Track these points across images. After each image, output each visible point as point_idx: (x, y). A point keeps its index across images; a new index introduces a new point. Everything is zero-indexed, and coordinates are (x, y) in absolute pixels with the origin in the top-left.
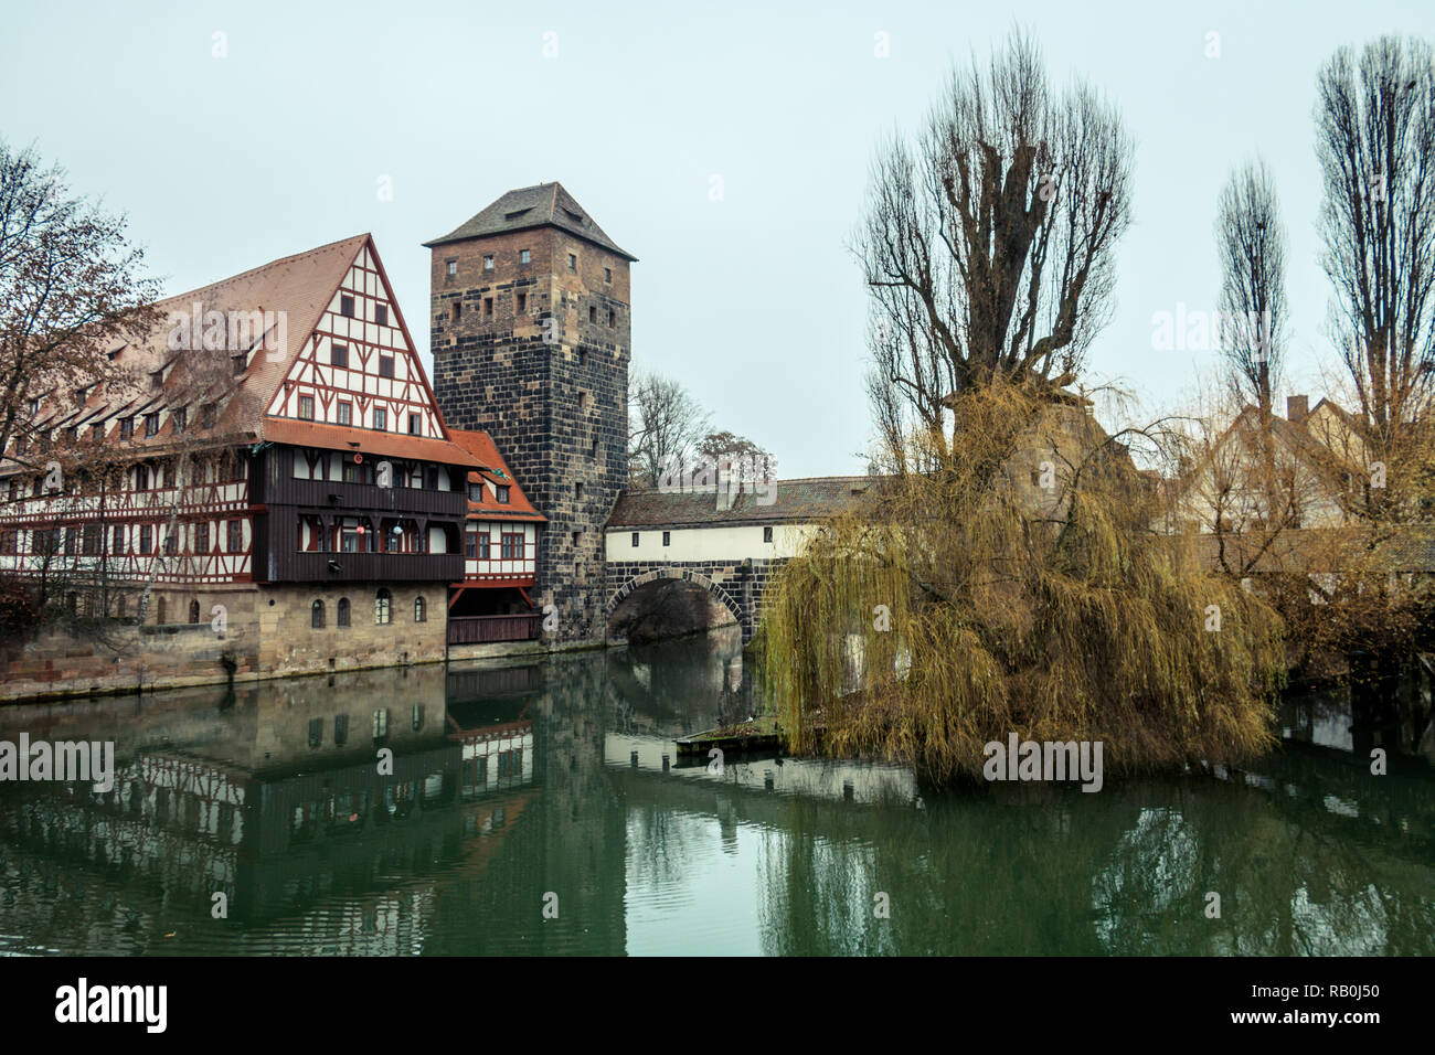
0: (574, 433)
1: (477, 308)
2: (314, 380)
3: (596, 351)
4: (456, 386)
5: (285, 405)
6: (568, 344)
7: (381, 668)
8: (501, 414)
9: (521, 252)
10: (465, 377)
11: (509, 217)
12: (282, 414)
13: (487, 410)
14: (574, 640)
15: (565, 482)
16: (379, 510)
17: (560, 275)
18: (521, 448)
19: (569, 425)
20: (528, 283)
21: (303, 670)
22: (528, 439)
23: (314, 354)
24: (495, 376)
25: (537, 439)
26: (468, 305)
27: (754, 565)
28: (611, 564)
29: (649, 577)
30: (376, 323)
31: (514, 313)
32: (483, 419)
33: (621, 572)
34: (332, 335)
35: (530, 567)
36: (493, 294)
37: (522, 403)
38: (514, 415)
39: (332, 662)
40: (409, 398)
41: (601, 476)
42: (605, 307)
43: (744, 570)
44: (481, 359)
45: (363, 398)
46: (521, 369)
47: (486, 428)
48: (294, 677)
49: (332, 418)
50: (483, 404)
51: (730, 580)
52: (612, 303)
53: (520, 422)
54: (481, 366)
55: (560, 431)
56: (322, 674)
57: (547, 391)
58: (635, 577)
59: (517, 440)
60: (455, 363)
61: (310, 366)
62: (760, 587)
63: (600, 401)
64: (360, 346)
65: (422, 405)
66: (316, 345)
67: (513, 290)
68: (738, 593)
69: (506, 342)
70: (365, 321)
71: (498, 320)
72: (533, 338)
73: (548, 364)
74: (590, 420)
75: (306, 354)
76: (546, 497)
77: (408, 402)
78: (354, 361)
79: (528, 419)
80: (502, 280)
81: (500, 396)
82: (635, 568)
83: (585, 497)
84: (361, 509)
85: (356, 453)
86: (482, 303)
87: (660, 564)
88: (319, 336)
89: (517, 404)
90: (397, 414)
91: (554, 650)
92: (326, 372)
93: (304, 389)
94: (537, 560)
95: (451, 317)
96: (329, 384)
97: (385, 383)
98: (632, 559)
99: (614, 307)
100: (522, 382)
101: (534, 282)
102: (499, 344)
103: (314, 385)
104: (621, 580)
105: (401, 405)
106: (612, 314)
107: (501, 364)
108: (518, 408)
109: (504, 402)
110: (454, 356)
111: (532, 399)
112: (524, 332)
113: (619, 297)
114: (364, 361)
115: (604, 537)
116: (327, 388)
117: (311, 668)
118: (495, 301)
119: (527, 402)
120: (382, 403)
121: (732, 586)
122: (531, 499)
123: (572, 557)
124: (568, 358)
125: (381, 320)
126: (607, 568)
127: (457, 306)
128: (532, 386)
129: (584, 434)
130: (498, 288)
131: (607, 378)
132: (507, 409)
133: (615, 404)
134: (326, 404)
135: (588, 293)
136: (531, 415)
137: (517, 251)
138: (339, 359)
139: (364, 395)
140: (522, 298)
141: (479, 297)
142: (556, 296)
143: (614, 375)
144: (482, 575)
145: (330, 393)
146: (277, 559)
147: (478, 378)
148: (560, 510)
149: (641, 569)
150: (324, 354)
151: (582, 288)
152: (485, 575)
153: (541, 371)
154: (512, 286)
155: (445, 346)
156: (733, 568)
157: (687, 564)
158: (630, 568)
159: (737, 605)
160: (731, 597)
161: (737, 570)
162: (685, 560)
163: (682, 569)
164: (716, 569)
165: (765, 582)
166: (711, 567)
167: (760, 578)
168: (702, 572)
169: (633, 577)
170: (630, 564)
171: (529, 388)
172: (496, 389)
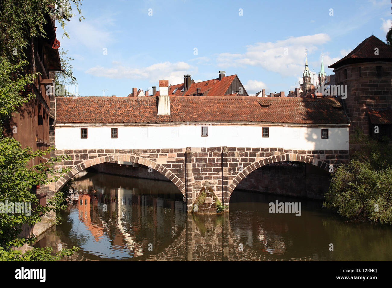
27: (193, 152)
28: (60, 152)
29: (98, 161)
43: (185, 156)
51: (174, 162)
58: (84, 161)
62: (199, 166)
82: (84, 154)
87: (107, 151)
98: (81, 148)
104: (71, 163)
121: (174, 166)
126: (57, 155)
149: (90, 155)
156: (176, 154)
157: (134, 151)
158: (79, 154)
159: (179, 179)
160: (173, 174)
161: (179, 155)
162: (132, 148)
163: (130, 155)
164: (160, 154)
165: (203, 163)
166: (156, 153)
167: (198, 160)
168: (148, 157)
169: (82, 161)
170: (80, 151)
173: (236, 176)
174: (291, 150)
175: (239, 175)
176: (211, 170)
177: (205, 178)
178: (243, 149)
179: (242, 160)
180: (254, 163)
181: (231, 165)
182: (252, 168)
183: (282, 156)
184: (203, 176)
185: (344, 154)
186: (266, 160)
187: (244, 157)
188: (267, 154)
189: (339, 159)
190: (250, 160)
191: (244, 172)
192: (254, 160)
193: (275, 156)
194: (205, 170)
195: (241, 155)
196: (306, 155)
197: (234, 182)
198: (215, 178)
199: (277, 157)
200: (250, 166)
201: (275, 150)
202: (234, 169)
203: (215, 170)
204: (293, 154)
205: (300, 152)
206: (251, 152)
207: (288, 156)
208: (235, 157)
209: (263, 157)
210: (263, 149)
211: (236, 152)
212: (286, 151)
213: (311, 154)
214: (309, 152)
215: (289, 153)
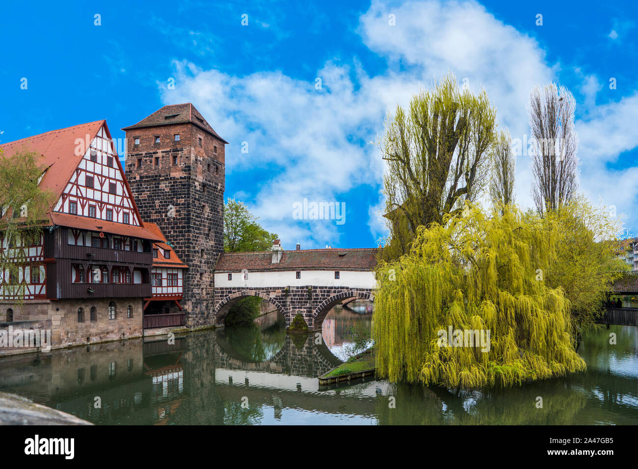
0: (200, 225)
1: (151, 162)
2: (77, 194)
3: (210, 185)
4: (139, 200)
5: (62, 206)
6: (198, 181)
7: (112, 341)
8: (164, 214)
9: (175, 135)
10: (145, 195)
11: (166, 118)
12: (61, 211)
13: (156, 213)
14: (202, 325)
15: (197, 249)
16: (111, 261)
17: (195, 148)
18: (175, 232)
19: (198, 221)
20: (179, 151)
21: (74, 344)
22: (178, 228)
23: (77, 180)
24: (161, 196)
25: (183, 227)
26: (146, 160)
27: (291, 289)
28: (217, 289)
29: (237, 295)
30: (107, 166)
31: (171, 165)
32: (154, 217)
33: (223, 292)
34: (86, 171)
35: (180, 290)
36: (160, 155)
37: (175, 210)
39: (88, 339)
40: (123, 205)
41: (212, 246)
42: (214, 164)
43: (286, 291)
44: (153, 187)
45: (101, 204)
46: (174, 192)
47: (155, 221)
48: (70, 347)
49: (86, 214)
50: (154, 209)
51: (279, 296)
52: (217, 163)
53: (174, 219)
54: (153, 191)
55: (194, 224)
56: (83, 345)
57: (188, 204)
58: (230, 295)
59: (172, 228)
60: (139, 188)
61: (75, 186)
62: (294, 299)
63: (211, 210)
64: (100, 177)
65: (129, 208)
66: (78, 175)
67: (170, 154)
68: (283, 302)
69: (166, 179)
70: (102, 165)
71: (162, 168)
72: (181, 178)
73: (189, 191)
74: (207, 219)
75: (73, 180)
76: (188, 256)
77: (123, 207)
78: (97, 185)
79: (178, 217)
80: (165, 148)
81: (163, 205)
82: (230, 290)
83: (205, 256)
84: (102, 261)
85: (101, 232)
86: (153, 160)
87: (243, 288)
88: (79, 171)
90: (118, 213)
91: (193, 330)
92: (83, 190)
93: (72, 198)
94: (184, 286)
95: (136, 165)
96: (84, 196)
97: (112, 197)
98: (228, 286)
99: (218, 165)
100: (175, 199)
101: (182, 150)
102: (163, 180)
103: (77, 196)
104: (223, 296)
105: (119, 208)
106: (217, 168)
107: (164, 190)
108: (173, 212)
110: (138, 185)
111: (180, 208)
112: (177, 175)
113: (220, 160)
114: (102, 185)
115: (214, 276)
116: (84, 198)
117: (78, 343)
118: (160, 159)
119: (178, 209)
120: (110, 207)
121: (280, 299)
122: (180, 257)
123: (200, 285)
124: (198, 188)
125: (110, 165)
126: (215, 290)
127: (140, 160)
128: (180, 201)
129: (204, 226)
130: (162, 152)
131: (214, 199)
133: (218, 212)
134: (83, 206)
135: (207, 157)
136: (180, 215)
137: (173, 135)
138: (89, 184)
139: (101, 202)
140: (175, 158)
141: (152, 156)
142: (193, 158)
143: (218, 198)
144: (158, 294)
145: (85, 201)
146: (61, 287)
147: (151, 196)
148: (195, 262)
149: (233, 291)
150: (82, 181)
151: (204, 155)
152: (160, 294)
153: (185, 194)
154: (170, 151)
155: (133, 180)
156: (281, 290)
157: (257, 289)
159: (283, 308)
161: (283, 292)
162: (256, 287)
163: (254, 291)
164: (272, 291)
165: (297, 297)
166: (269, 290)
167: (295, 295)
168: (265, 292)
170: (227, 289)
171: (178, 202)
172: (161, 202)
174: (354, 288)
176: (302, 302)
177: (299, 308)
178: (322, 288)
179: (322, 295)
180: (329, 298)
181: (315, 299)
182: (328, 301)
183: (348, 292)
184: (298, 306)
186: (337, 296)
188: (338, 291)
191: (323, 304)
192: (329, 296)
194: (299, 302)
195: (321, 292)
196: (364, 292)
197: (317, 311)
198: (304, 308)
199: (345, 293)
200: (326, 300)
201: (344, 288)
202: (317, 303)
203: (305, 302)
204: (355, 291)
205: (361, 290)
206: (328, 289)
207: (352, 292)
208: (317, 293)
209: (335, 293)
210: (335, 288)
211: (318, 290)
212: (351, 289)
213: (369, 292)
214: (367, 290)
215: (353, 291)
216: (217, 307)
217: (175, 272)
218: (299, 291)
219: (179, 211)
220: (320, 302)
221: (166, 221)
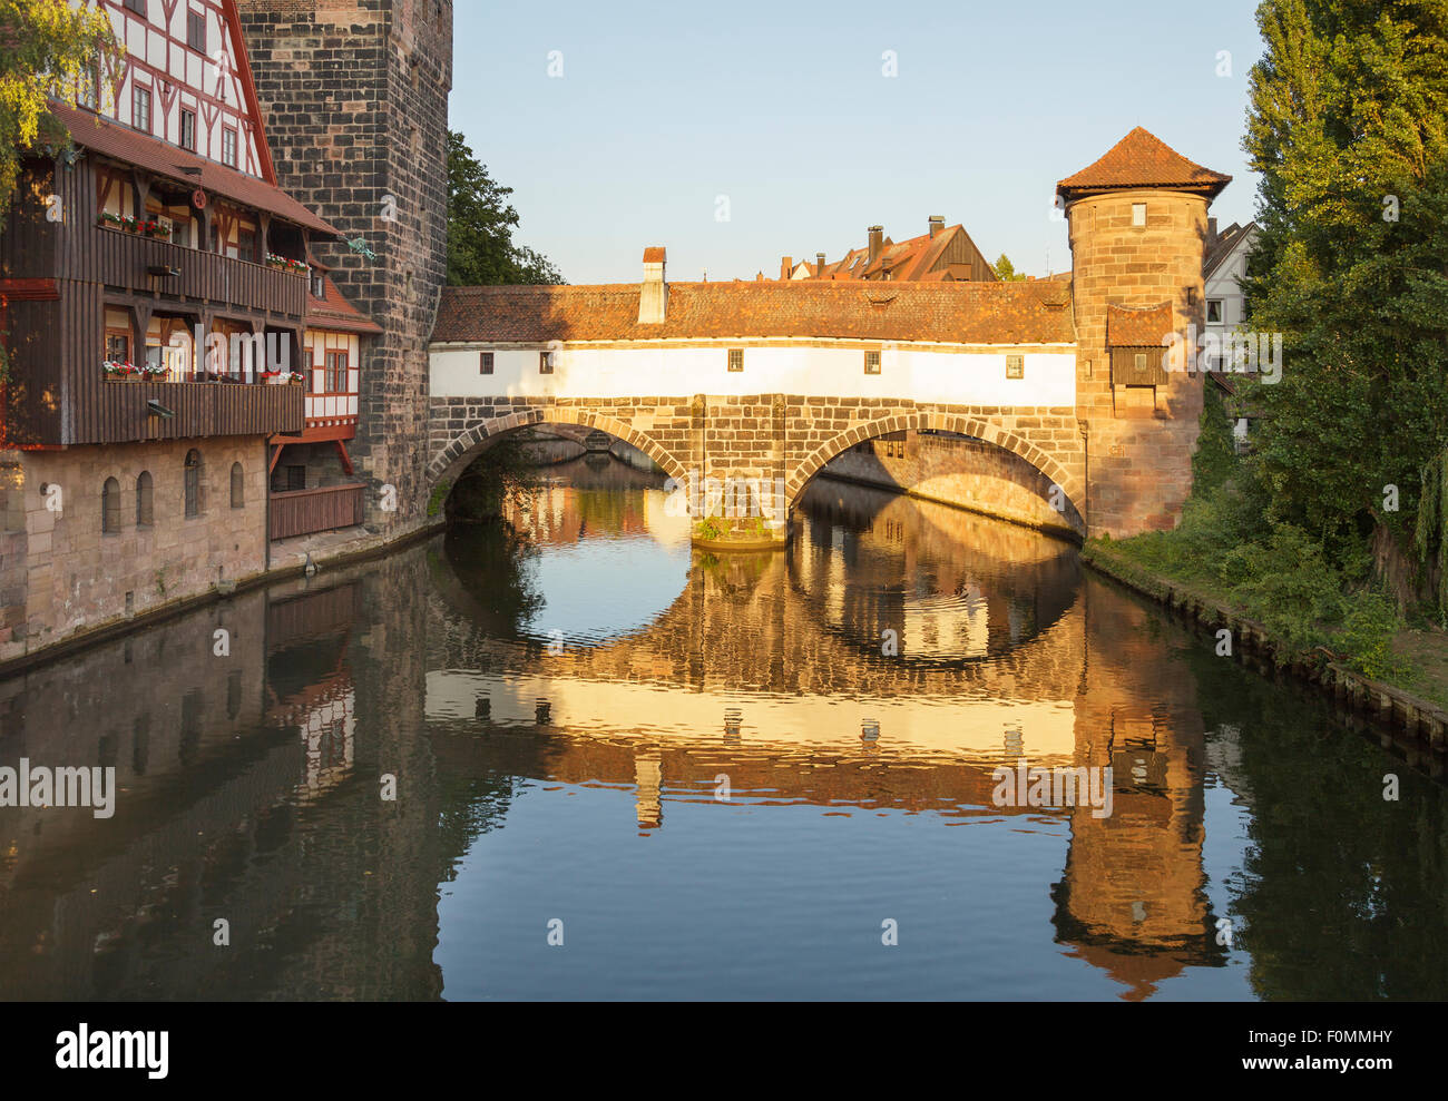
0: (407, 192)
6: (403, 47)
8: (288, 150)
15: (398, 269)
19: (403, 178)
22: (344, 195)
25: (360, 195)
27: (709, 405)
28: (440, 401)
29: (517, 420)
33: (460, 413)
35: (353, 406)
37: (331, 135)
38: (314, 153)
40: (223, 97)
41: (426, 262)
43: (692, 412)
45: (167, 85)
46: (329, 77)
51: (667, 426)
53: (328, 166)
55: (395, 186)
57: (382, 118)
58: (485, 421)
62: (721, 437)
63: (426, 146)
65: (237, 113)
69: (300, 30)
72: (356, 29)
74: (419, 174)
76: (380, 291)
77: (222, 104)
78: (155, 12)
81: (284, 119)
82: (486, 407)
85: (195, 186)
87: (534, 401)
89: (322, 136)
90: (210, 125)
94: (363, 395)
96: (120, 45)
97: (194, 62)
98: (480, 393)
100: (330, 100)
102: (285, 33)
104: (460, 425)
105: (214, 110)
106: (440, 13)
107: (288, 66)
108: (326, 141)
109: (293, 130)
111: (351, 129)
112: (340, 17)
114: (169, 13)
115: (428, 358)
116: (118, 55)
119: (342, 133)
120: (190, 100)
121: (668, 435)
124: (403, 69)
126: (431, 406)
128: (352, 106)
129: (414, 195)
131: (432, 112)
132: (300, 142)
134: (117, 85)
136: (349, 155)
139: (167, 79)
143: (437, 107)
145: (122, 64)
148: (394, 314)
149: (498, 408)
153: (367, 83)
156: (673, 408)
157: (586, 401)
158: (476, 407)
159: (679, 463)
160: (667, 452)
161: (679, 412)
162: (582, 396)
163: (576, 409)
164: (640, 409)
166: (631, 406)
167: (719, 424)
168: (614, 414)
169: (481, 421)
170: (478, 401)
171: (345, 110)
172: (277, 107)
173: (804, 460)
174: (933, 405)
175: (812, 458)
176: (747, 446)
177: (736, 463)
178: (821, 401)
179: (818, 424)
180: (844, 433)
181: (793, 435)
182: (840, 442)
183: (911, 417)
185: (1063, 417)
186: (872, 426)
187: (822, 419)
188: (875, 412)
189: (1048, 429)
190: (836, 425)
191: (823, 452)
192: (845, 426)
193: (895, 418)
194: (736, 446)
195: (817, 414)
196: (967, 417)
197: (800, 474)
198: (757, 465)
199: (899, 419)
200: (835, 438)
201: (895, 403)
202: (800, 446)
203: (758, 446)
204: (936, 412)
205: (953, 409)
206: (839, 406)
207: (924, 418)
208: (802, 418)
209: (865, 420)
210: (865, 402)
211: (805, 408)
212: (921, 407)
213: (981, 415)
214: (976, 410)
215: (927, 412)
216: (437, 459)
217: (343, 345)
218: (738, 411)
219: (349, 141)
220: (812, 446)
221: (296, 173)
